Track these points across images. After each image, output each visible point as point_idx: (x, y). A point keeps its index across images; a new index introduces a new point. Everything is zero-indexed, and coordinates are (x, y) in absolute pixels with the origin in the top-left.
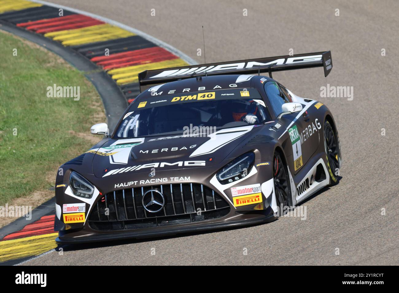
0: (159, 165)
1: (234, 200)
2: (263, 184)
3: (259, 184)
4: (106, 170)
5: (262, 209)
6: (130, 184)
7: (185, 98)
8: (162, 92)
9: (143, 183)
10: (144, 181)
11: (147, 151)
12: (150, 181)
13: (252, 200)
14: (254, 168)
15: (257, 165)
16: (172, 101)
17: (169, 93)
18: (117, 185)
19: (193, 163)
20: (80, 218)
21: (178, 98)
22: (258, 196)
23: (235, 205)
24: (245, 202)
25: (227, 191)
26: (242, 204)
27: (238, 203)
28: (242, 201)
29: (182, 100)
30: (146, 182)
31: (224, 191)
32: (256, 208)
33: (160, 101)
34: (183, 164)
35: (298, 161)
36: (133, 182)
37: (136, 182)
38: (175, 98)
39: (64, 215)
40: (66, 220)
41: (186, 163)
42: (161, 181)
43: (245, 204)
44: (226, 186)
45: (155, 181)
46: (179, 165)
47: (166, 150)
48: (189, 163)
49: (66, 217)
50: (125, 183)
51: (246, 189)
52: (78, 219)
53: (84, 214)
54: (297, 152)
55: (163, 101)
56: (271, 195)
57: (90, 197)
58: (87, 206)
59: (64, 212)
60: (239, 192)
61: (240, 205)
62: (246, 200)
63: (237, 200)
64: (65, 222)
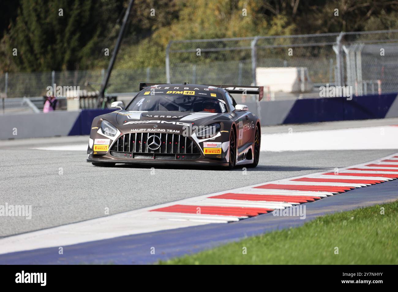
0: (161, 122)
1: (204, 149)
2: (223, 143)
3: (221, 143)
4: (126, 122)
5: (220, 157)
6: (141, 130)
7: (176, 92)
8: (160, 88)
9: (150, 130)
10: (150, 129)
11: (151, 116)
12: (154, 130)
13: (215, 152)
14: (219, 133)
15: (221, 132)
16: (167, 93)
17: (165, 88)
18: (133, 130)
19: (182, 124)
20: (105, 149)
21: (171, 92)
22: (219, 150)
23: (204, 153)
24: (211, 152)
25: (201, 144)
26: (209, 153)
27: (206, 152)
28: (209, 151)
29: (174, 93)
30: (152, 130)
31: (199, 143)
32: (218, 157)
33: (159, 92)
34: (176, 123)
35: (240, 141)
36: (143, 129)
37: (145, 129)
38: (169, 92)
39: (95, 146)
40: (96, 149)
41: (178, 123)
42: (161, 131)
43: (210, 153)
44: (201, 141)
45: (157, 130)
46: (173, 124)
47: (164, 117)
48: (179, 123)
49: (96, 147)
50: (138, 129)
51: (212, 144)
52: (104, 149)
53: (108, 146)
54: (241, 135)
55: (161, 92)
56: (227, 151)
57: (114, 135)
58: (111, 141)
59: (95, 144)
60: (208, 145)
61: (207, 153)
62: (212, 151)
63: (206, 150)
64: (95, 150)
